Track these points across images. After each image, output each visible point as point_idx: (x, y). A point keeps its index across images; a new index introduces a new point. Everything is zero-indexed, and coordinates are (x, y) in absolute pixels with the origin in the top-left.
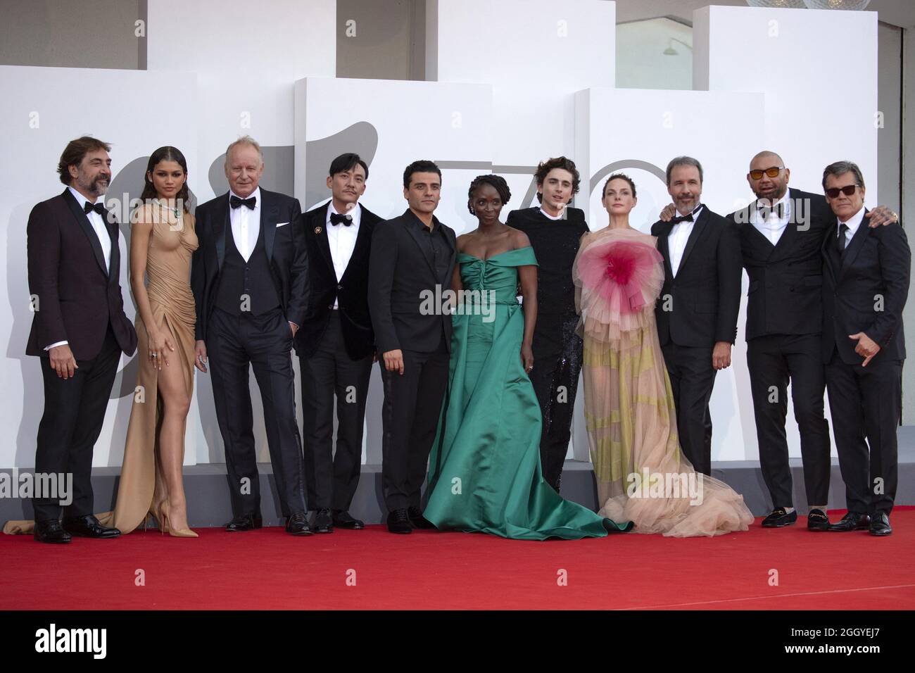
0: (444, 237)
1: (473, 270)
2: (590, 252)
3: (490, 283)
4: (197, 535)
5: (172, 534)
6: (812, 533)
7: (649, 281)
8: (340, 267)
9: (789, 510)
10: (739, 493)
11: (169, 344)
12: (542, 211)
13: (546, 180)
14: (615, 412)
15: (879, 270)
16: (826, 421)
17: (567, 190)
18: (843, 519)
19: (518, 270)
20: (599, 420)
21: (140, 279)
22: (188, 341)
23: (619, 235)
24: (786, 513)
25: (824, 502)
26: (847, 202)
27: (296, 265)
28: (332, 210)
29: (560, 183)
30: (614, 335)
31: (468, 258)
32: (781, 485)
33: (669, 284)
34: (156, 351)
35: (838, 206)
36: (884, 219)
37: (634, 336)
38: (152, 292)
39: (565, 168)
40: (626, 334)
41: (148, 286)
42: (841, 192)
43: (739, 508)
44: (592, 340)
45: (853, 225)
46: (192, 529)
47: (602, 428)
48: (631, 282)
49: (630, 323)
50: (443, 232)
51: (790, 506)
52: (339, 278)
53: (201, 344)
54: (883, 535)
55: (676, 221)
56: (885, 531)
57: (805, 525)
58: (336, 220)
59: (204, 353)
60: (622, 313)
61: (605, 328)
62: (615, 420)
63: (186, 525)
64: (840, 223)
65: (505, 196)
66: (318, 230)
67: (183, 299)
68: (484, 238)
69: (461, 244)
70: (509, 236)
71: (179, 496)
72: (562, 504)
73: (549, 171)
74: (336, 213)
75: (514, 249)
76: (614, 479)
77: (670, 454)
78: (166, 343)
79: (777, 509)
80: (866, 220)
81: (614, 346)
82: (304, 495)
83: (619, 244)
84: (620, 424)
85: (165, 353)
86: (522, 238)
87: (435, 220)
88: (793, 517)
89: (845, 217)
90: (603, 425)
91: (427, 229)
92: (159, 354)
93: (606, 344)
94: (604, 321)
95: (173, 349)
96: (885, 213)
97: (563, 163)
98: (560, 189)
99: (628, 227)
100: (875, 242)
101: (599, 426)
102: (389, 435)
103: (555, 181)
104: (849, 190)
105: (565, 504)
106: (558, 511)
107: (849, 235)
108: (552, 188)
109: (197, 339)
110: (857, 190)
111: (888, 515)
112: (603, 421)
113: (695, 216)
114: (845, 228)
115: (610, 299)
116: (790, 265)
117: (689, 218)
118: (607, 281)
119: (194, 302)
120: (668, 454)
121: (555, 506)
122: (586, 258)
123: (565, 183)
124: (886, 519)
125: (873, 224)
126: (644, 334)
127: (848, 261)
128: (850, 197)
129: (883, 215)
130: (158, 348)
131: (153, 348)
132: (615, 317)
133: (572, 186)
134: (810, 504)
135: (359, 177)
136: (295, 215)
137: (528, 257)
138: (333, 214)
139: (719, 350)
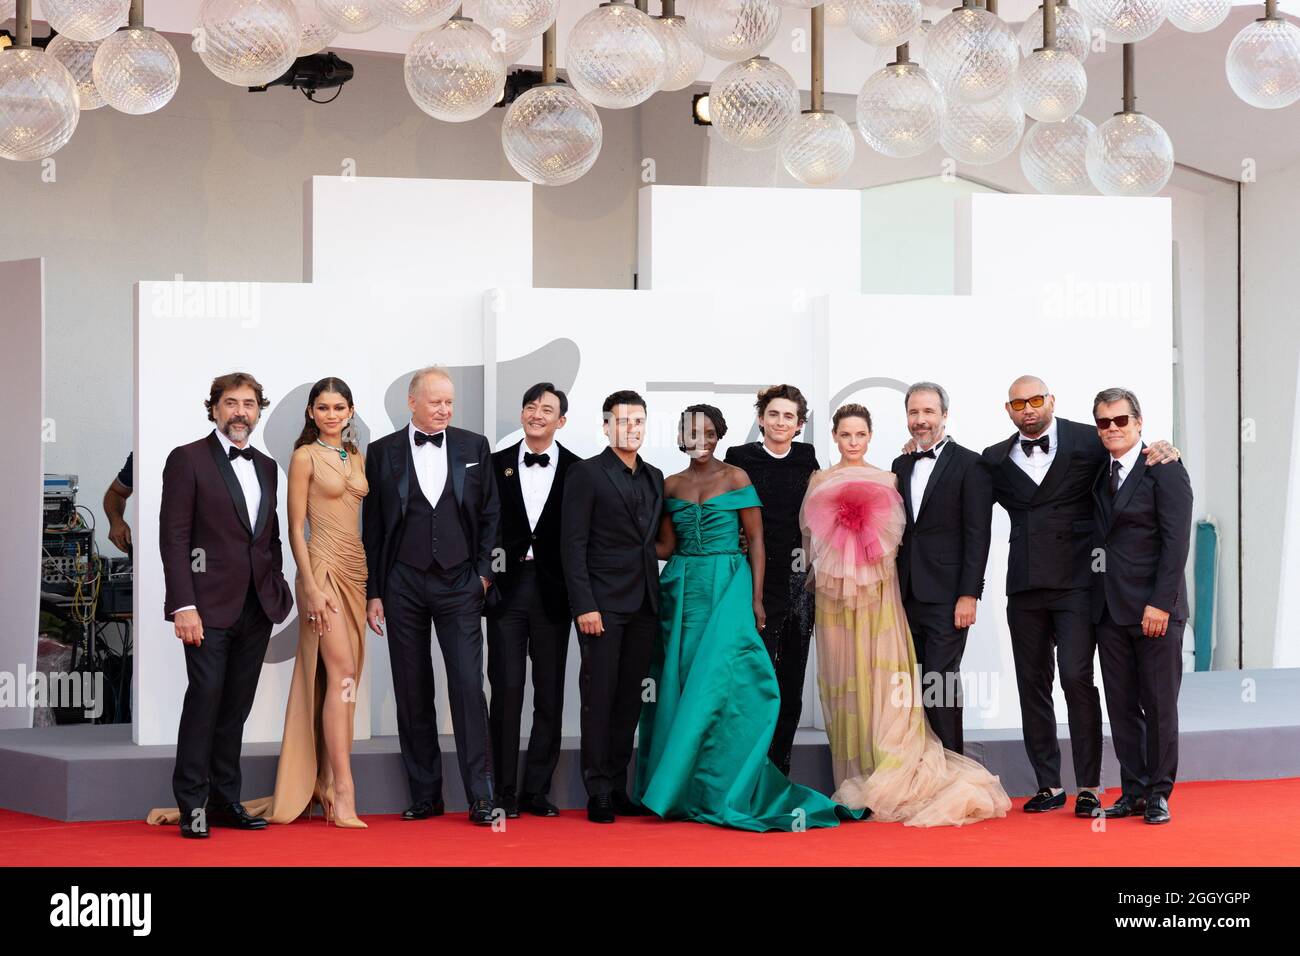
0: (649, 478)
1: (686, 516)
2: (819, 495)
3: (708, 529)
4: (366, 826)
5: (337, 824)
6: (1079, 819)
7: (889, 527)
8: (534, 512)
9: (1056, 792)
10: (994, 774)
11: (331, 604)
12: (764, 447)
13: (766, 412)
14: (850, 680)
15: (1155, 516)
16: (1096, 689)
17: (793, 422)
18: (1117, 802)
19: (739, 513)
20: (833, 688)
21: (299, 532)
22: (356, 601)
23: (853, 475)
24: (1051, 795)
25: (1095, 783)
26: (1119, 434)
27: (484, 512)
28: (525, 449)
29: (782, 416)
30: (849, 591)
31: (680, 505)
32: (1047, 763)
33: (910, 529)
34: (315, 613)
35: (1109, 438)
36: (1162, 456)
37: (873, 591)
38: (313, 546)
39: (787, 397)
40: (863, 589)
41: (309, 540)
42: (1112, 423)
43: (993, 791)
44: (824, 596)
45: (1128, 463)
46: (361, 817)
47: (837, 698)
48: (867, 529)
49: (867, 576)
50: (647, 472)
51: (1058, 786)
52: (533, 527)
53: (377, 604)
54: (1159, 823)
55: (917, 457)
56: (1162, 818)
57: (1072, 809)
58: (530, 460)
59: (381, 613)
60: (858, 565)
61: (838, 582)
62: (850, 689)
63: (354, 815)
64: (1112, 459)
65: (719, 427)
66: (509, 472)
67: (349, 553)
68: (696, 479)
69: (670, 486)
70: (725, 474)
71: (347, 782)
72: (790, 787)
73: (769, 402)
74: (531, 452)
75: (733, 490)
76: (850, 758)
77: (914, 728)
78: (327, 604)
79: (1042, 790)
80: (1143, 456)
81: (849, 604)
82: (491, 779)
83: (850, 485)
84: (856, 693)
85: (326, 616)
86: (741, 475)
87: (639, 458)
88: (1062, 799)
89: (1118, 453)
90: (837, 694)
91: (628, 471)
92: (319, 618)
93: (840, 601)
94: (837, 575)
95: (336, 610)
96: (1164, 449)
97: (785, 392)
98: (781, 423)
99: (864, 465)
100: (1150, 483)
101: (833, 695)
102: (587, 709)
103: (775, 413)
104: (1121, 421)
105: (794, 789)
106: (783, 797)
107: (1123, 474)
108: (772, 421)
109: (369, 598)
110: (1131, 420)
111: (1167, 798)
112: (838, 689)
113: (938, 453)
114: (1118, 466)
115: (843, 548)
116: (1056, 508)
117: (930, 455)
118: (839, 530)
119: (364, 556)
120: (912, 729)
121: (780, 791)
122: (814, 501)
123: (788, 415)
124: (1164, 804)
125: (1150, 462)
126: (884, 587)
127: (1120, 504)
128: (1123, 429)
129: (1162, 452)
130: (317, 611)
131: (312, 610)
132: (850, 570)
133: (796, 418)
134: (1079, 785)
135: (548, 408)
136: (484, 455)
137: (750, 499)
138: (527, 454)
139: (963, 607)
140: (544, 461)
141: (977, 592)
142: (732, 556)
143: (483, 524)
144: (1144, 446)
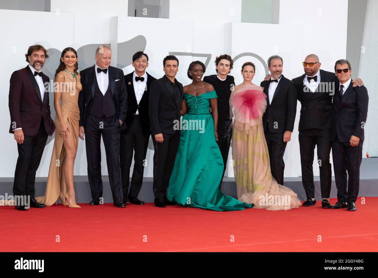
0: (179, 87)
1: (191, 100)
2: (237, 94)
3: (199, 105)
4: (80, 207)
5: (70, 206)
6: (324, 209)
7: (261, 107)
8: (139, 98)
9: (313, 200)
10: (295, 193)
11: (69, 129)
12: (218, 77)
13: (219, 64)
14: (246, 159)
15: (356, 105)
16: (330, 164)
17: (229, 67)
19: (210, 100)
20: (239, 162)
21: (58, 103)
22: (76, 127)
23: (248, 87)
26: (345, 75)
27: (121, 97)
28: (135, 75)
29: (225, 65)
30: (247, 128)
31: (190, 96)
32: (310, 189)
33: (269, 107)
34: (63, 132)
35: (341, 77)
36: (359, 84)
37: (255, 128)
38: (63, 108)
39: (227, 59)
40: (251, 127)
41: (61, 105)
42: (342, 71)
43: (295, 199)
44: (237, 129)
45: (346, 85)
46: (78, 204)
47: (240, 165)
48: (254, 106)
49: (253, 123)
50: (178, 85)
51: (314, 197)
52: (138, 103)
53: (82, 128)
54: (353, 211)
55: (271, 81)
56: (354, 209)
57: (321, 205)
58: (137, 79)
59: (83, 132)
60: (250, 119)
61: (243, 125)
62: (245, 162)
63: (75, 203)
64: (340, 84)
65: (204, 70)
66: (130, 83)
67: (75, 111)
68: (195, 88)
69: (185, 90)
70: (205, 86)
71: (72, 191)
72: (224, 196)
73: (220, 60)
74: (138, 76)
75: (208, 92)
76: (244, 186)
77: (268, 177)
78: (67, 129)
79: (309, 199)
80: (351, 84)
81: (247, 132)
82: (122, 191)
83: (248, 91)
84: (247, 164)
85: (67, 133)
86: (211, 87)
87: (175, 80)
88: (314, 202)
89: (343, 82)
90: (240, 164)
91: (172, 83)
92: (64, 134)
93: (243, 132)
94: (243, 122)
95: (70, 131)
96: (360, 81)
97: (226, 57)
98: (224, 68)
100: (355, 93)
101: (238, 164)
102: (156, 167)
103: (222, 64)
104: (346, 71)
106: (222, 199)
107: (345, 90)
108: (221, 67)
109: (80, 126)
110: (349, 70)
111: (354, 202)
112: (240, 162)
113: (279, 80)
114: (342, 86)
115: (245, 113)
116: (319, 101)
117: (276, 81)
118: (244, 106)
119: (79, 112)
122: (235, 97)
123: (227, 65)
124: (354, 204)
125: (354, 86)
126: (258, 127)
127: (344, 100)
128: (346, 73)
129: (359, 82)
130: (64, 131)
132: (248, 121)
134: (323, 197)
135: (144, 61)
136: (121, 77)
137: (214, 95)
138: (136, 77)
139: (286, 134)
140: (142, 79)
141: (291, 130)
142: (207, 115)
143: (121, 101)
144: (352, 80)
